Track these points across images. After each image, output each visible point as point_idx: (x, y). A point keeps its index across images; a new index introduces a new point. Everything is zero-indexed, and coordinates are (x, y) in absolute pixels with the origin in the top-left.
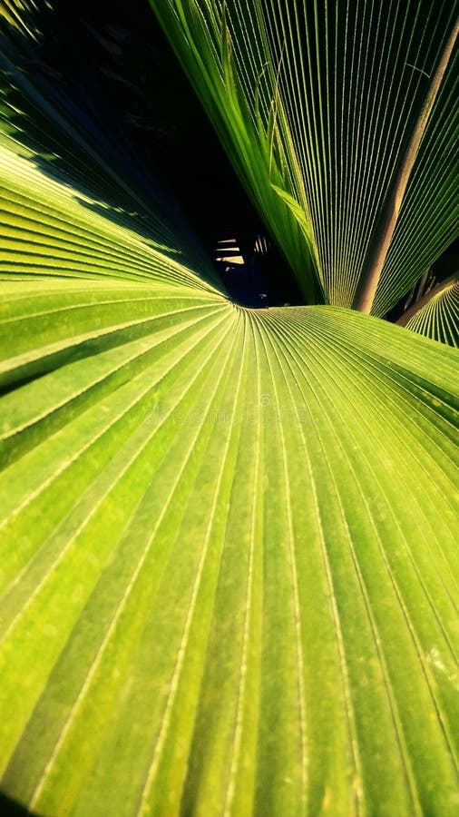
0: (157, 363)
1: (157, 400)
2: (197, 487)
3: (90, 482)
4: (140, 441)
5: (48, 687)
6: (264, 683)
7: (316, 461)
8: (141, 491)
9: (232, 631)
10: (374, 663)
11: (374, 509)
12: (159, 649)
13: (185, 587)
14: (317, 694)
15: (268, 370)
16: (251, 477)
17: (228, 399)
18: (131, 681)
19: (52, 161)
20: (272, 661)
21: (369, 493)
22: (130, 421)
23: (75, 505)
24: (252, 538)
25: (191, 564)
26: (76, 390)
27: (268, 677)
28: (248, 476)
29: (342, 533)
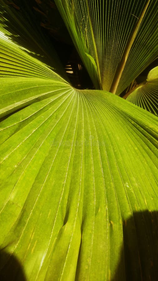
0: (55, 105)
1: (55, 115)
2: (67, 139)
3: (40, 136)
4: (52, 126)
5: (35, 181)
6: (85, 185)
7: (99, 136)
8: (53, 139)
9: (78, 173)
10: (112, 183)
11: (113, 149)
12: (61, 175)
13: (66, 162)
14: (97, 188)
15: (85, 109)
16: (82, 138)
17: (74, 117)
18: (54, 181)
19: (17, 37)
20: (87, 180)
21: (112, 145)
22: (49, 121)
23: (37, 141)
24: (82, 153)
25: (67, 157)
26: (36, 111)
27: (86, 184)
28: (81, 138)
29: (105, 154)
